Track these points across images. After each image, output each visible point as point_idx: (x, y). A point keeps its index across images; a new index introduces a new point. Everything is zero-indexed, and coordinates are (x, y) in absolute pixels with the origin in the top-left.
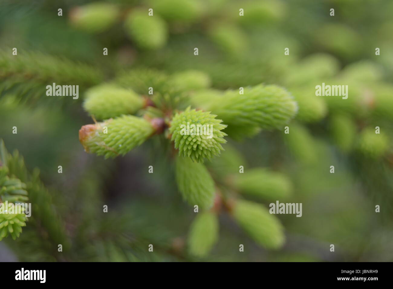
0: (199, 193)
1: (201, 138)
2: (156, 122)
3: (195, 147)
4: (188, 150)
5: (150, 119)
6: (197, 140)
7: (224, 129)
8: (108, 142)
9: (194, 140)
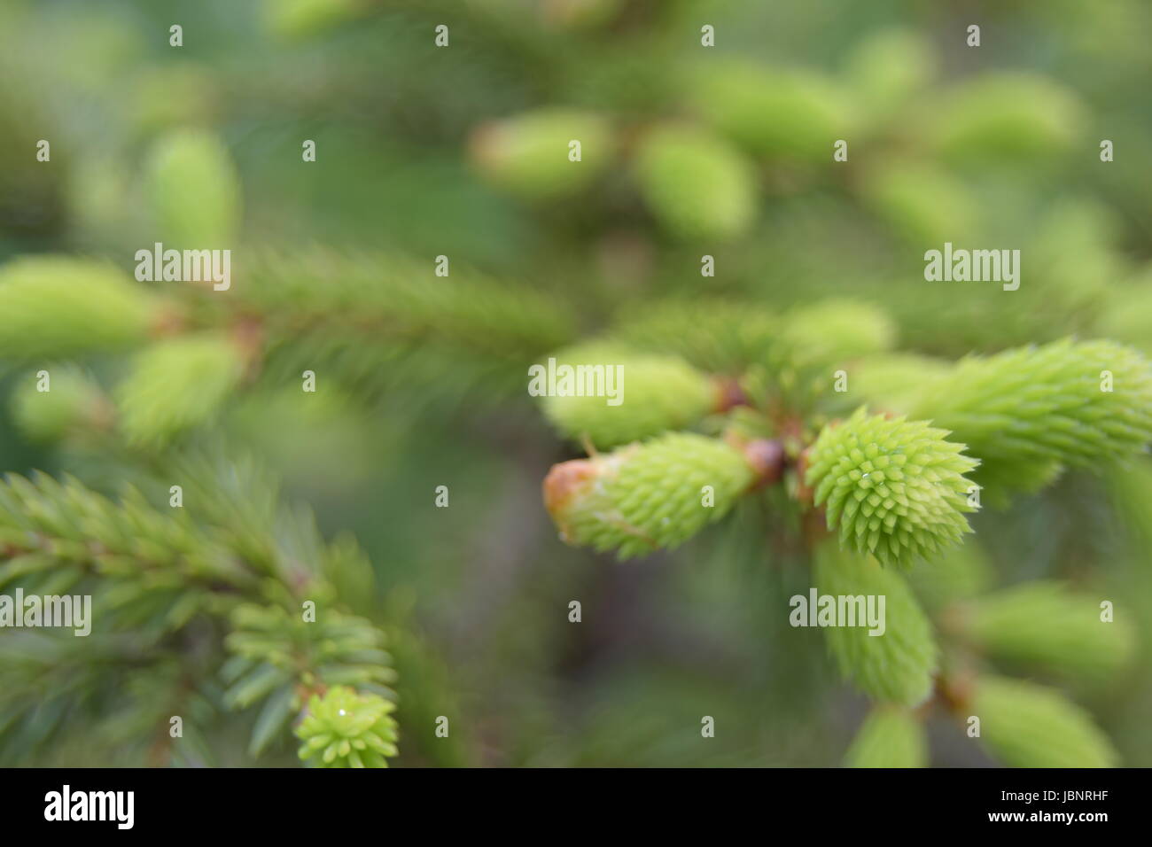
0: (890, 656)
1: (908, 498)
2: (760, 451)
3: (891, 523)
4: (868, 531)
5: (744, 443)
6: (898, 504)
7: (973, 470)
8: (629, 512)
9: (889, 505)
